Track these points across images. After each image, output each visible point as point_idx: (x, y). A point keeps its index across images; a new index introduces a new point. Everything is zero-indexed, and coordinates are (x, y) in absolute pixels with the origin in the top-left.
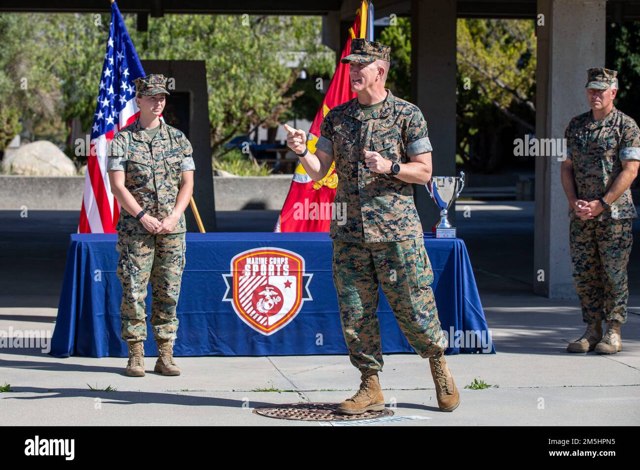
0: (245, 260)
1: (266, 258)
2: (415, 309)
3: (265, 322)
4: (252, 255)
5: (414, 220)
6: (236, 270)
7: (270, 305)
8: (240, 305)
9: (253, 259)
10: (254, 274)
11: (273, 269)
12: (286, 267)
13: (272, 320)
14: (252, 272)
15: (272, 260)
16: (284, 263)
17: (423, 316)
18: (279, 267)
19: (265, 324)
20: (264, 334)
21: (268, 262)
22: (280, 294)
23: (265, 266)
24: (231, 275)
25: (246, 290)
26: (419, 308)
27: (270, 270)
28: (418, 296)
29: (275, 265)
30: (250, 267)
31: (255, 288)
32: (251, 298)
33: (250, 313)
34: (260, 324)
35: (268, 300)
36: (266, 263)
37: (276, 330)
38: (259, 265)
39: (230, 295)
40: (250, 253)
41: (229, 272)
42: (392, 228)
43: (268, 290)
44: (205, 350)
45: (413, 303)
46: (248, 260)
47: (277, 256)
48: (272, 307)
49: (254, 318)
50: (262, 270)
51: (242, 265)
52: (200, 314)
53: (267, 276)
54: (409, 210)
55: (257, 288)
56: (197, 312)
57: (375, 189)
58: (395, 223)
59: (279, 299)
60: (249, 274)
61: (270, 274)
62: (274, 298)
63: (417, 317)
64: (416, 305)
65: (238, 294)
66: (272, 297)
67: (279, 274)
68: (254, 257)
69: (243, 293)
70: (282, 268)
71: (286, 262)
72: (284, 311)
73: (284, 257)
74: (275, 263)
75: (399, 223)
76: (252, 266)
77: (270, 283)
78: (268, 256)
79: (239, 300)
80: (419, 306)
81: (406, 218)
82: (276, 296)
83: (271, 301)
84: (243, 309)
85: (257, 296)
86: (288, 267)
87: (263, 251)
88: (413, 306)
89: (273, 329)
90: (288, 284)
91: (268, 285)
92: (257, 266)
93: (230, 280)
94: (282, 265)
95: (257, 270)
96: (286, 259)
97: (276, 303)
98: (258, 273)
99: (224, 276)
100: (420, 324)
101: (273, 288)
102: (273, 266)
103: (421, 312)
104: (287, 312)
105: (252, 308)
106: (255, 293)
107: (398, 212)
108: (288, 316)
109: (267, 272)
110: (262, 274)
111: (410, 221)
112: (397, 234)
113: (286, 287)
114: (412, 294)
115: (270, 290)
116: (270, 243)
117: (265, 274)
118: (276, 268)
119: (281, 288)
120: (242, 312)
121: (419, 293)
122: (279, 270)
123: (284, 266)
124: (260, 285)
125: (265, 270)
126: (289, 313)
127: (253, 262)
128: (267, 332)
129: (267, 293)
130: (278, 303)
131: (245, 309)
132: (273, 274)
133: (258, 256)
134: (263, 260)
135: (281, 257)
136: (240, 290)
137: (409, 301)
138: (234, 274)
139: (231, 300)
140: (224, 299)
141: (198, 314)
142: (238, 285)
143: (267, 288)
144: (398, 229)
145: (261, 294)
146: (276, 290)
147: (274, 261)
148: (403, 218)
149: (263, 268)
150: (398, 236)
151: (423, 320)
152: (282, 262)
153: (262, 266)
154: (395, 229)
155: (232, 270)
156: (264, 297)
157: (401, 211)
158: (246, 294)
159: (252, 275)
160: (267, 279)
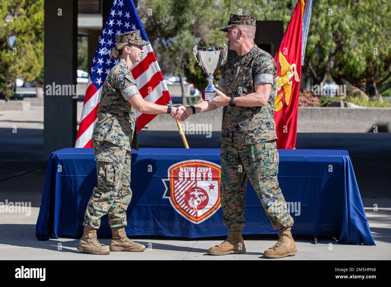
0: (179, 169)
1: (194, 168)
2: (262, 190)
3: (195, 214)
4: (184, 165)
5: (266, 130)
6: (172, 176)
7: (199, 202)
8: (176, 201)
9: (185, 168)
10: (186, 179)
11: (200, 176)
12: (210, 175)
13: (200, 213)
14: (184, 178)
15: (200, 169)
16: (208, 172)
17: (268, 196)
18: (204, 174)
19: (195, 216)
20: (195, 223)
21: (196, 171)
22: (206, 194)
23: (194, 174)
24: (169, 179)
25: (180, 191)
26: (264, 190)
27: (198, 176)
28: (264, 182)
29: (202, 173)
30: (182, 174)
31: (186, 189)
32: (184, 196)
33: (183, 208)
34: (191, 216)
35: (197, 198)
36: (195, 171)
37: (204, 220)
38: (190, 173)
39: (168, 194)
40: (182, 164)
41: (167, 178)
42: (250, 135)
43: (197, 191)
44: (151, 231)
45: (260, 186)
46: (181, 169)
47: (203, 166)
48: (200, 204)
49: (187, 211)
50: (191, 176)
51: (177, 172)
52: (146, 206)
53: (196, 181)
54: (262, 123)
55: (188, 189)
56: (144, 205)
57: (239, 111)
58: (252, 132)
59: (205, 197)
60: (182, 179)
61: (198, 179)
62: (201, 197)
63: (263, 196)
64: (262, 188)
65: (174, 194)
66: (200, 196)
67: (204, 180)
68: (186, 166)
69: (178, 193)
70: (207, 175)
71: (210, 171)
72: (209, 207)
73: (208, 167)
74: (201, 172)
75: (255, 131)
76: (184, 173)
77: (198, 186)
78: (196, 166)
79: (175, 198)
80: (264, 189)
81: (260, 128)
82: (203, 196)
83: (199, 199)
84: (178, 204)
85: (188, 195)
86: (211, 175)
87: (193, 162)
88: (261, 188)
89: (201, 219)
90: (212, 187)
91: (196, 187)
92: (188, 173)
93: (168, 183)
94: (207, 173)
95: (188, 176)
96: (210, 168)
97: (203, 201)
98: (189, 179)
99: (163, 180)
100: (266, 202)
101: (200, 190)
102: (200, 174)
103: (266, 193)
104: (211, 207)
105: (185, 204)
106: (187, 193)
107: (254, 125)
108: (213, 210)
109: (196, 178)
110: (192, 179)
111: (262, 130)
112: (254, 139)
113: (210, 189)
114: (260, 180)
115: (198, 191)
116: (197, 156)
117: (194, 179)
118: (202, 175)
119: (207, 190)
120: (178, 207)
121: (265, 180)
122: (204, 176)
123: (209, 174)
124: (190, 187)
125: (194, 176)
126: (213, 207)
127: (185, 171)
128: (197, 221)
129: (196, 193)
130: (205, 200)
131: (180, 204)
132: (200, 179)
133: (189, 166)
134: (192, 169)
135: (206, 167)
136: (176, 191)
137: (258, 184)
138: (171, 180)
139: (169, 198)
140: (164, 197)
141: (145, 206)
142: (174, 187)
143: (196, 189)
144: (254, 136)
145: (192, 193)
146: (203, 191)
147: (200, 170)
148: (257, 129)
149: (193, 175)
150: (254, 140)
151: (268, 199)
152: (208, 171)
153: (192, 174)
154: (252, 136)
155: (169, 176)
156: (193, 196)
157: (256, 124)
158: (180, 193)
159: (184, 180)
160: (196, 183)
